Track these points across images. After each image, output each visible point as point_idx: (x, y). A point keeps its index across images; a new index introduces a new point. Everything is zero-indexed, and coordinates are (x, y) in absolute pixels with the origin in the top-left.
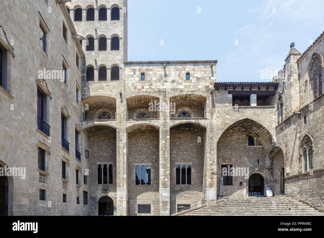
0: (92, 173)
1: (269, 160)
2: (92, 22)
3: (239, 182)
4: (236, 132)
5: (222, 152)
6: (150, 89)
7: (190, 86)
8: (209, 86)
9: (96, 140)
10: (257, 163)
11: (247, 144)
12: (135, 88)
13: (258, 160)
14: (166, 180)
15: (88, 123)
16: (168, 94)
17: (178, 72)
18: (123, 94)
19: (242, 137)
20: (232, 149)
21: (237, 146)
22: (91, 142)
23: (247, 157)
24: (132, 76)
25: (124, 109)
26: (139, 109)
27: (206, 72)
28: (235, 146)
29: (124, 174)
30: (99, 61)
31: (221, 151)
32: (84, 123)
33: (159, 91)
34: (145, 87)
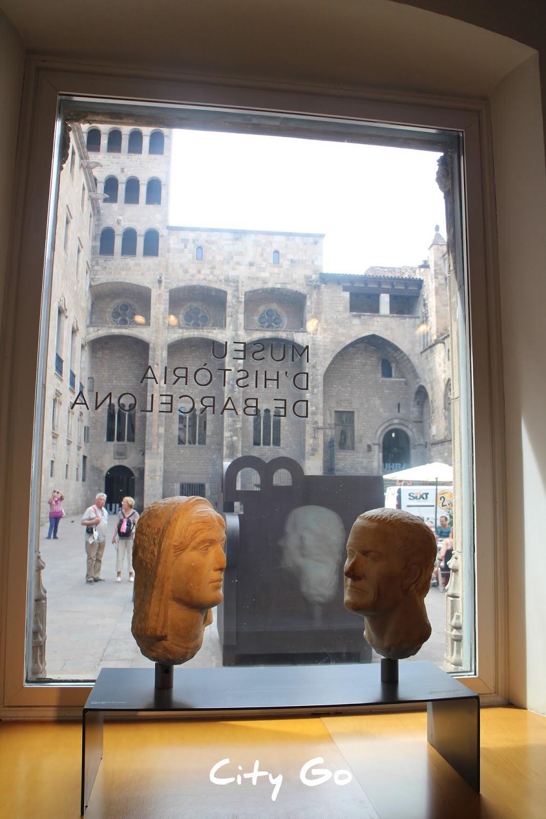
0: (96, 420)
1: (417, 406)
2: (116, 154)
3: (366, 445)
4: (360, 352)
5: (335, 388)
6: (210, 276)
7: (279, 274)
8: (312, 276)
9: (106, 357)
10: (397, 410)
11: (380, 375)
12: (186, 272)
13: (399, 405)
14: (235, 438)
15: (98, 330)
16: (242, 286)
17: (260, 250)
18: (163, 282)
19: (370, 362)
20: (354, 382)
21: (363, 378)
22: (98, 360)
23: (379, 397)
24: (181, 251)
25: (165, 308)
26: (190, 303)
27: (306, 252)
28: (359, 378)
29: (159, 426)
30: (124, 221)
31: (335, 386)
32: (91, 329)
33: (227, 280)
34: (203, 272)
